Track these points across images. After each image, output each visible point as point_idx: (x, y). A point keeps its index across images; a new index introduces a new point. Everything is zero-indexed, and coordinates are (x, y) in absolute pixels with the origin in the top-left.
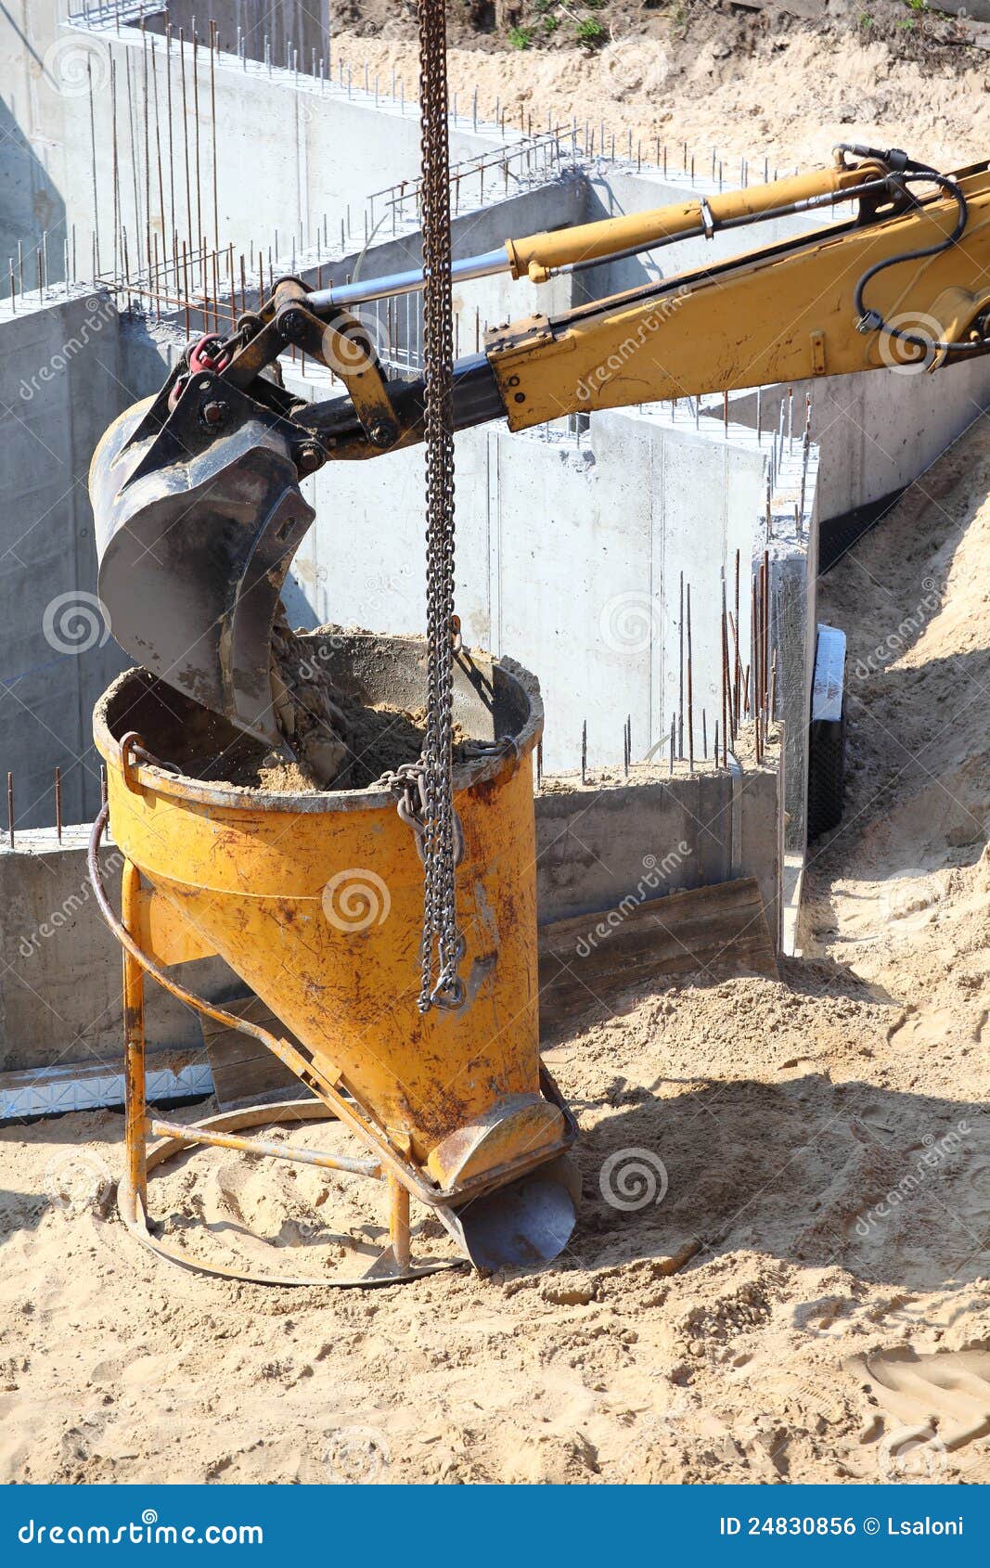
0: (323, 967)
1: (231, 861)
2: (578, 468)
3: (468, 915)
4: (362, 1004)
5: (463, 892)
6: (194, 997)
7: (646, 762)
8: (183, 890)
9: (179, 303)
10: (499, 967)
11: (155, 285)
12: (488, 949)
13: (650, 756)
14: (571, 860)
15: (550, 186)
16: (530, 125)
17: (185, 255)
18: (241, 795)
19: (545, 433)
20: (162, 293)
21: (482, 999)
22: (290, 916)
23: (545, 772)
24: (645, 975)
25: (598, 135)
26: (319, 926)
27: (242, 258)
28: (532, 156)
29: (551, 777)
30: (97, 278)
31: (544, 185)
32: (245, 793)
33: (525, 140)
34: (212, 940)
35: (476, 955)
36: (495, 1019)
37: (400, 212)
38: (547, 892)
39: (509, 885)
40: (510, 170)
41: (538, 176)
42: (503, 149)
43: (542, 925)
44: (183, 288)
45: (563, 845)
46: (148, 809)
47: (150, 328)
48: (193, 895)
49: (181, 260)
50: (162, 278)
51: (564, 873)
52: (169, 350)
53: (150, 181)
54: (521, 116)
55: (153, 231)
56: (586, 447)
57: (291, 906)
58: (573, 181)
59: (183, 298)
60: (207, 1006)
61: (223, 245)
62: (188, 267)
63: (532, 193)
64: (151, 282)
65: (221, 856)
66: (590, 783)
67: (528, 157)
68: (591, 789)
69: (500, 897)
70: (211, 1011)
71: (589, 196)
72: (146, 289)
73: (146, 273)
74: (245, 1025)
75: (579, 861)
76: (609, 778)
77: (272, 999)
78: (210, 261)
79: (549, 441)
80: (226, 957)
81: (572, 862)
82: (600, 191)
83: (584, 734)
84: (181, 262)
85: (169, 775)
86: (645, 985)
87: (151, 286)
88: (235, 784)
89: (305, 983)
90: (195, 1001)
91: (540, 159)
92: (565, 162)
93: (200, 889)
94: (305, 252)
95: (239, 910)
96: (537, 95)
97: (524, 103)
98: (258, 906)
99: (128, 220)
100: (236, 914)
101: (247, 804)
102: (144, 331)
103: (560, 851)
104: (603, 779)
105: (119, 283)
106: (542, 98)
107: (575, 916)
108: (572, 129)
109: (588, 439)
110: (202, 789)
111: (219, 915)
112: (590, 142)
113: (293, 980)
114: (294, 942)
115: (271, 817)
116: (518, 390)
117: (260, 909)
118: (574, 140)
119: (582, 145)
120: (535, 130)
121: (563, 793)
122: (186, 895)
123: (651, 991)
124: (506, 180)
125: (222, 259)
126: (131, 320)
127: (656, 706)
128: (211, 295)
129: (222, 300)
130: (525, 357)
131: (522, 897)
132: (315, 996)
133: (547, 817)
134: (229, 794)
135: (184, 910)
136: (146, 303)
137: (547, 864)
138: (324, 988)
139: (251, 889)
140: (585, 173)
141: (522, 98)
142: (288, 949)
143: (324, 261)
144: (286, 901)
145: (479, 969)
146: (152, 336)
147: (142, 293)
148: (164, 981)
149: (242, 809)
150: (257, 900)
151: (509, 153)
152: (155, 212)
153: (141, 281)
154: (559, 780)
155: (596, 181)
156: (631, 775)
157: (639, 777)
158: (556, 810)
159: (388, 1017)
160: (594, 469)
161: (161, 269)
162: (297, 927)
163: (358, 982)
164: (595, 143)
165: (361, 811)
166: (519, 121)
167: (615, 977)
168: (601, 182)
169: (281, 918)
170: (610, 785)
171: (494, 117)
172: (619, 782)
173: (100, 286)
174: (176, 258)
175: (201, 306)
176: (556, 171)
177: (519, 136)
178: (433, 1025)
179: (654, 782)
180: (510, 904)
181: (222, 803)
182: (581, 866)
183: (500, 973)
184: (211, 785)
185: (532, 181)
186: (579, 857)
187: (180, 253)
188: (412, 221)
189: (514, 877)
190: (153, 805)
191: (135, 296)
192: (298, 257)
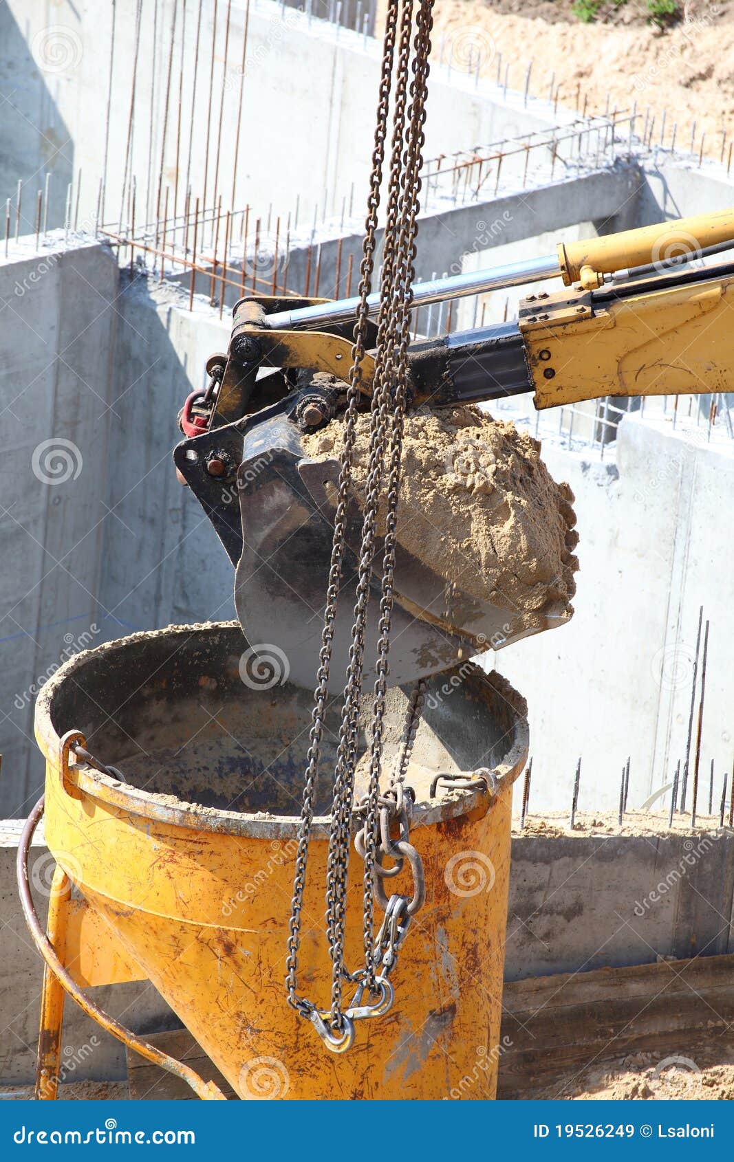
0: (262, 1008)
1: (168, 882)
2: (600, 481)
3: (426, 963)
4: (300, 1054)
5: (422, 936)
6: (117, 1026)
7: (643, 811)
8: (116, 908)
9: (185, 264)
10: (456, 1022)
11: (161, 241)
12: (445, 1002)
13: (648, 804)
14: (550, 911)
15: (601, 174)
16: (586, 104)
17: (197, 213)
18: (187, 812)
19: (567, 440)
20: (168, 251)
21: (434, 1058)
22: (229, 949)
23: (532, 808)
24: (622, 1050)
25: (659, 123)
26: (260, 962)
27: (258, 222)
28: (584, 139)
29: (536, 816)
30: (99, 229)
31: (594, 172)
32: (192, 810)
33: (578, 122)
34: (143, 964)
35: (432, 1007)
36: (448, 1081)
37: (435, 188)
38: (522, 944)
39: (475, 932)
40: (558, 153)
41: (589, 162)
42: (553, 130)
43: (510, 982)
44: (191, 248)
45: (543, 893)
46: (85, 815)
47: (151, 286)
48: (126, 914)
49: (193, 215)
50: (169, 235)
51: (542, 924)
52: (169, 313)
53: (168, 128)
54: (577, 96)
55: (165, 183)
56: (610, 459)
57: (231, 938)
58: (626, 171)
59: (190, 258)
60: (131, 1038)
61: (240, 206)
62: (199, 226)
63: (579, 180)
64: (158, 239)
65: (159, 876)
66: (580, 827)
67: (580, 140)
68: (580, 834)
69: (464, 944)
70: (133, 1043)
71: (642, 191)
72: (152, 246)
73: (154, 228)
74: (170, 1062)
75: (559, 914)
76: (601, 824)
77: (203, 1037)
78: (223, 221)
79: (571, 449)
80: (156, 982)
81: (552, 914)
82: (654, 184)
83: (578, 773)
84: (192, 220)
85: (111, 781)
86: (621, 1061)
87: (157, 243)
88: (182, 799)
89: (240, 1023)
90: (118, 1031)
91: (592, 144)
92: (620, 150)
93: (134, 910)
94: (328, 221)
95: (175, 938)
96: (598, 72)
97: (582, 81)
98: (195, 934)
99: (139, 169)
100: (171, 940)
101: (192, 822)
102: (145, 290)
103: (540, 900)
104: (594, 825)
105: (123, 236)
106: (603, 79)
107: (549, 974)
108: (631, 114)
109: (614, 451)
110: (146, 802)
111: (152, 940)
112: (649, 129)
113: (227, 1019)
114: (232, 980)
115: (218, 838)
116: (548, 364)
117: (197, 938)
118: (632, 127)
119: (639, 132)
120: (590, 110)
121: (548, 835)
122: (117, 914)
123: (627, 1068)
124: (553, 162)
125: (237, 220)
126: (132, 277)
127: (661, 750)
128: (220, 258)
129: (233, 265)
130: (559, 330)
131: (489, 945)
132: (251, 1038)
133: (529, 860)
134: (173, 810)
135: (115, 929)
136: (149, 260)
137: (522, 911)
138: (259, 1031)
139: (189, 915)
140: (640, 163)
141: (581, 75)
142: (224, 985)
143: (346, 234)
144: (226, 932)
145: (434, 1024)
146: (153, 296)
147: (147, 249)
148: (86, 1005)
149: (187, 827)
150: (195, 928)
151: (559, 134)
152: (170, 163)
153: (147, 236)
154: (545, 821)
155: (651, 173)
156: (625, 824)
157: (634, 827)
158: (539, 853)
159: (328, 1071)
160: (617, 484)
161: (170, 225)
162: (235, 962)
163: (298, 1028)
164: (655, 132)
165: (317, 840)
166: (574, 100)
167: (588, 1048)
168: (657, 174)
169: (219, 951)
170: (602, 833)
171: (548, 93)
172: (611, 829)
173: (102, 237)
174: (188, 215)
175: (208, 269)
176: (609, 158)
177: (573, 116)
178: (377, 1084)
179: (650, 834)
180: (475, 953)
181: (165, 818)
182: (561, 919)
183: (457, 1030)
184: (155, 798)
185: (581, 167)
186: (560, 908)
187: (192, 210)
188: (446, 198)
189: (481, 922)
190: (91, 813)
191: (138, 252)
192: (319, 226)
